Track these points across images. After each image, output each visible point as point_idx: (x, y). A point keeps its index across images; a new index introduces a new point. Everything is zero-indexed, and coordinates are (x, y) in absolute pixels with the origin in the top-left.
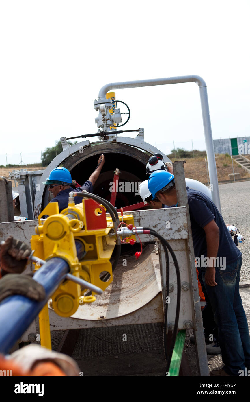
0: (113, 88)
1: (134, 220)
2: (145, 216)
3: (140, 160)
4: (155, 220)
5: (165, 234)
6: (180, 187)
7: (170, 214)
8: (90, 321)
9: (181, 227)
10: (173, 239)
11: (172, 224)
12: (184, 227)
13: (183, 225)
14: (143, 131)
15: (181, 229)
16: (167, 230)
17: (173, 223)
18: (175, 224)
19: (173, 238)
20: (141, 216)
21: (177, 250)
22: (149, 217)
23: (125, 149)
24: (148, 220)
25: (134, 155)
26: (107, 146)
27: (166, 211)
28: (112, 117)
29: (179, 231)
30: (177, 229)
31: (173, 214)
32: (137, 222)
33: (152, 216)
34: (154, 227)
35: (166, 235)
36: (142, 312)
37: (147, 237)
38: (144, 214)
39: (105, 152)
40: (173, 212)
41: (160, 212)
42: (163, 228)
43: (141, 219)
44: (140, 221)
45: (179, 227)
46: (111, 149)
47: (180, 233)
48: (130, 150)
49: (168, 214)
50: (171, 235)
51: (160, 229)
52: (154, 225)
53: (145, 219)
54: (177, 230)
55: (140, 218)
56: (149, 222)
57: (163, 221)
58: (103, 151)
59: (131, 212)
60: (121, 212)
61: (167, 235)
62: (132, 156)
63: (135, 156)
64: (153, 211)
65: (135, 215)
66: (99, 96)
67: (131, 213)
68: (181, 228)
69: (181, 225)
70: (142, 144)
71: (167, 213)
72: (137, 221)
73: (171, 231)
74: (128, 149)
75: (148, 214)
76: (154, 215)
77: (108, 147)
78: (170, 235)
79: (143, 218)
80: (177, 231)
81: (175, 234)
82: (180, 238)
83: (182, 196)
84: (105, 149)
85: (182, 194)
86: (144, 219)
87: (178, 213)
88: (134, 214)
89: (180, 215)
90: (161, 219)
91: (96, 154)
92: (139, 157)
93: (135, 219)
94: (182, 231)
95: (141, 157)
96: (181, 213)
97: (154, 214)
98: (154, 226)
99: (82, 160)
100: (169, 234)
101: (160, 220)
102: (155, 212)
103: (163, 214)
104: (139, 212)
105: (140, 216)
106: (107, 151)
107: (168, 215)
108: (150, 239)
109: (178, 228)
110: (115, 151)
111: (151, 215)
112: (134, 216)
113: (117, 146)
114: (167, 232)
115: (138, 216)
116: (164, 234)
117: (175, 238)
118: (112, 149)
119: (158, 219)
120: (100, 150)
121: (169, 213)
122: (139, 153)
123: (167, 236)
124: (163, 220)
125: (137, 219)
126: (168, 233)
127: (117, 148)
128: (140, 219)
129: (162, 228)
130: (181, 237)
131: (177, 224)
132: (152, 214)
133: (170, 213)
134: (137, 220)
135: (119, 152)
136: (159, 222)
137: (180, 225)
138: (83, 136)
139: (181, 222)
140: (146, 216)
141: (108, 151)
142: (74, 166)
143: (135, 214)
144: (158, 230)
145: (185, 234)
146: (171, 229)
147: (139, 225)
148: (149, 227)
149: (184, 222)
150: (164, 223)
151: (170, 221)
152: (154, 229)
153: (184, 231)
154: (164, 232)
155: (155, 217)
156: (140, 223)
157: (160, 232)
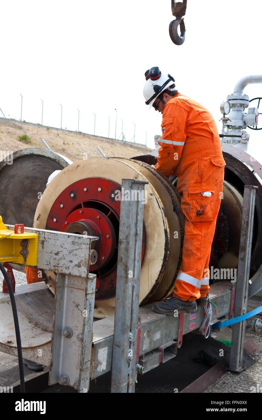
2: (49, 239)
4: (58, 246)
5: (65, 266)
7: (73, 243)
9: (82, 261)
10: (72, 274)
11: (73, 255)
12: (84, 263)
13: (83, 260)
15: (82, 265)
16: (67, 262)
17: (75, 254)
18: (76, 257)
19: (72, 272)
20: (46, 238)
21: (82, 289)
22: (53, 241)
24: (51, 245)
27: (69, 238)
29: (79, 266)
30: (77, 263)
31: (76, 244)
33: (55, 240)
34: (55, 254)
35: (65, 267)
37: (47, 265)
40: (76, 240)
41: (64, 238)
42: (64, 259)
43: (45, 241)
44: (43, 243)
47: (79, 269)
49: (71, 242)
50: (71, 268)
51: (61, 259)
52: (56, 252)
56: (52, 247)
57: (65, 250)
59: (37, 231)
61: (67, 267)
64: (57, 234)
65: (40, 235)
68: (81, 262)
69: (82, 259)
71: (70, 240)
72: (41, 243)
73: (71, 264)
75: (52, 237)
78: (69, 269)
79: (47, 241)
80: (77, 265)
81: (74, 269)
82: (78, 275)
83: (124, 224)
85: (123, 222)
87: (81, 244)
88: (39, 234)
89: (83, 246)
90: (64, 247)
93: (39, 239)
94: (82, 267)
96: (84, 244)
97: (57, 238)
98: (55, 253)
100: (68, 267)
102: (59, 237)
103: (66, 241)
104: (44, 233)
105: (44, 237)
107: (71, 243)
108: (50, 267)
109: (79, 263)
111: (55, 239)
112: (39, 236)
114: (67, 264)
115: (42, 237)
117: (74, 274)
119: (61, 246)
121: (72, 241)
123: (66, 268)
124: (65, 248)
128: (44, 241)
129: (63, 258)
130: (80, 275)
131: (79, 257)
132: (56, 238)
133: (73, 241)
134: (41, 242)
136: (61, 249)
137: (81, 259)
139: (82, 255)
140: (51, 239)
143: (41, 234)
144: (59, 259)
145: (84, 272)
146: (71, 261)
147: (42, 248)
148: (51, 253)
149: (85, 257)
150: (65, 252)
151: (72, 251)
152: (55, 256)
153: (84, 267)
154: (64, 263)
155: (59, 243)
156: (44, 246)
157: (60, 261)
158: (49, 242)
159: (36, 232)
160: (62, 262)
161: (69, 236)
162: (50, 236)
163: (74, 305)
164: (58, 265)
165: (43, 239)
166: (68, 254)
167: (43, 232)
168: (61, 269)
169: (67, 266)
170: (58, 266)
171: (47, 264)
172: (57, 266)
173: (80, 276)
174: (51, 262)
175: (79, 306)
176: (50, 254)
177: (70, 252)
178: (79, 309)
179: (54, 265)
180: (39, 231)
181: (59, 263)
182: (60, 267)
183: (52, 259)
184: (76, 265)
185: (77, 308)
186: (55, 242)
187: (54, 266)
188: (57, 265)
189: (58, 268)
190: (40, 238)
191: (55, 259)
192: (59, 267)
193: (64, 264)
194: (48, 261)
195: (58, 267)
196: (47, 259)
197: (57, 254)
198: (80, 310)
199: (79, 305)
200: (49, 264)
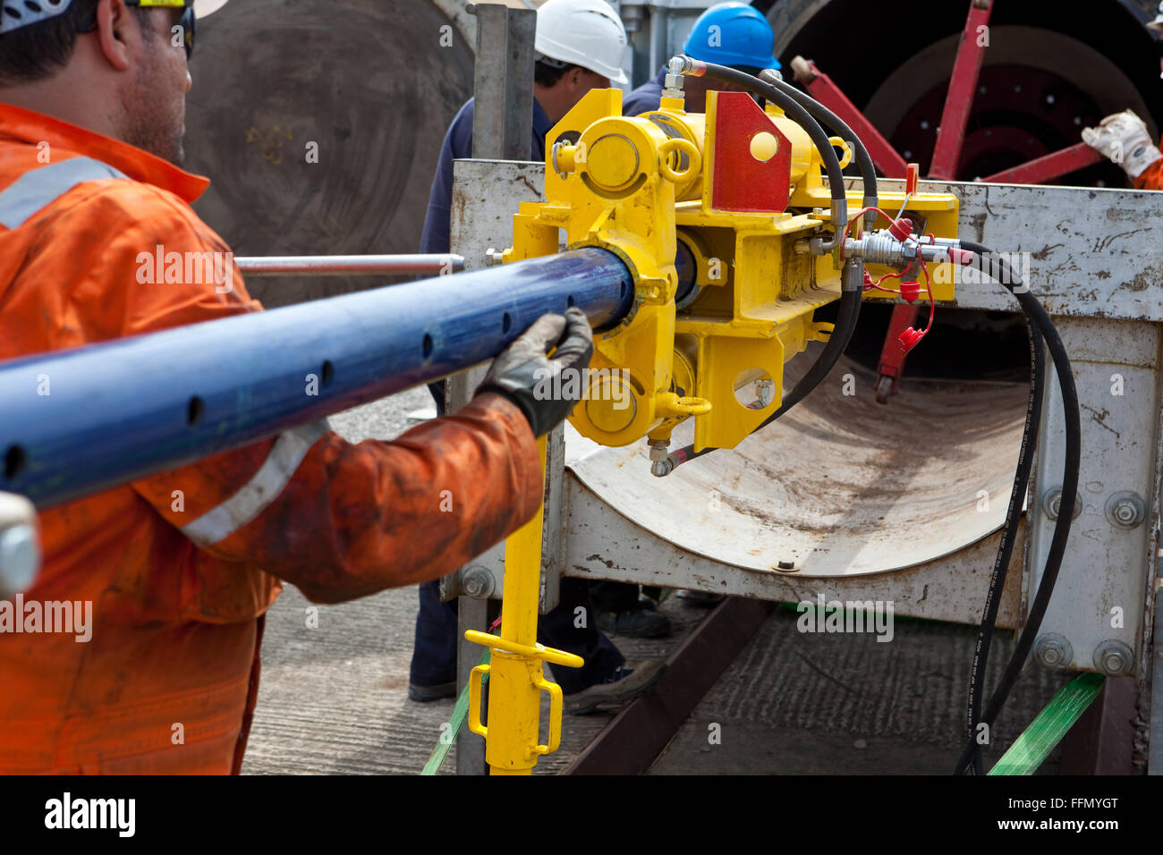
1: (961, 216)
2: (1005, 207)
4: (1046, 228)
5: (1077, 290)
7: (1113, 214)
8: (739, 572)
9: (1149, 271)
10: (1106, 315)
11: (1112, 253)
12: (1159, 275)
13: (1156, 266)
15: (1149, 281)
16: (1087, 277)
17: (1119, 250)
18: (1126, 257)
19: (1108, 309)
20: (992, 206)
22: (1025, 213)
24: (1018, 226)
27: (1094, 201)
29: (1137, 286)
30: (1128, 278)
31: (1125, 217)
32: (972, 228)
33: (1035, 211)
34: (1035, 256)
35: (1080, 295)
36: (941, 575)
37: (1001, 293)
38: (1005, 200)
40: (1124, 206)
41: (1071, 201)
42: (1074, 267)
43: (989, 216)
44: (982, 225)
45: (1141, 271)
47: (1139, 295)
49: (1103, 212)
50: (1102, 297)
51: (1059, 268)
52: (1038, 249)
53: (1004, 218)
54: (1127, 281)
55: (988, 213)
56: (1019, 235)
57: (1078, 238)
59: (953, 185)
60: (905, 180)
61: (1085, 295)
64: (1042, 191)
65: (966, 198)
67: (953, 189)
68: (1147, 274)
69: (1152, 262)
71: (1098, 206)
72: (970, 224)
73: (1101, 283)
75: (1021, 203)
76: (1046, 208)
78: (1095, 298)
79: (997, 215)
80: (1128, 285)
81: (1116, 298)
82: (1135, 315)
86: (1000, 217)
87: (1147, 216)
88: (963, 194)
89: (1154, 221)
90: (1072, 231)
93: (963, 212)
94: (1151, 289)
96: (1158, 214)
97: (1044, 204)
98: (1035, 252)
100: (1092, 293)
101: (1065, 230)
102: (1048, 199)
103: (1080, 211)
104: (985, 189)
105: (986, 203)
107: (1104, 215)
109: (1137, 276)
111: (1031, 207)
112: (962, 203)
114: (1084, 284)
115: (977, 205)
116: (1072, 291)
117: (1117, 314)
119: (1058, 227)
121: (1108, 207)
123: (1082, 297)
124: (1077, 234)
125: (972, 217)
126: (1090, 291)
128: (984, 217)
129: (1068, 265)
130: (1143, 313)
131: (1135, 258)
133: (1113, 209)
134: (972, 220)
136: (1058, 238)
137: (1147, 264)
139: (1150, 250)
140: (1013, 208)
143: (969, 195)
144: (1050, 269)
145: (1159, 304)
146: (1104, 275)
150: (1078, 245)
151: (1107, 242)
152: (1034, 263)
153: (1158, 288)
154: (1075, 280)
155: (1049, 218)
156: (984, 231)
157: (1057, 278)
158: (1008, 218)
159: (948, 188)
160: (1062, 281)
161: (1092, 194)
162: (1011, 199)
163: (1088, 414)
164: (1048, 289)
165: (981, 210)
166: (1089, 251)
167: (979, 186)
168: (1059, 301)
169: (1085, 289)
170: (1049, 293)
172: (1044, 295)
173: (1142, 318)
175: (1107, 416)
177: (1100, 244)
178: (1106, 427)
180: (960, 186)
181: (1051, 282)
182: (1058, 295)
184: (1123, 283)
185: (1100, 423)
186: (1033, 215)
188: (1043, 291)
189: (1049, 300)
190: (964, 207)
191: (1036, 272)
192: (1052, 295)
193: (1075, 285)
195: (1046, 296)
197: (1043, 254)
198: (1112, 430)
199: (1107, 412)
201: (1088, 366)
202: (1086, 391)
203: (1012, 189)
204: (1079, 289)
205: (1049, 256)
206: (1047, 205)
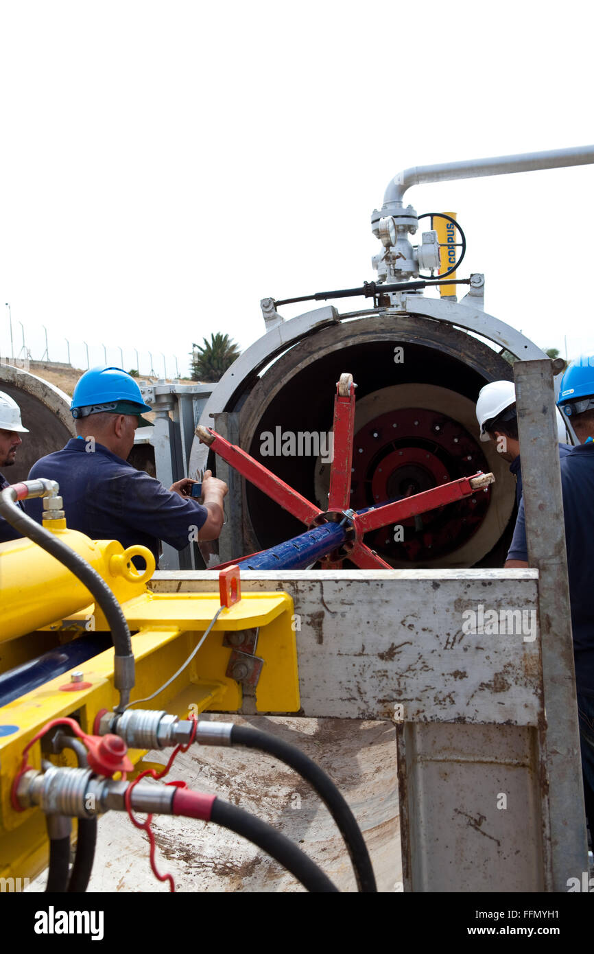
0: (422, 179)
2: (343, 603)
3: (469, 362)
4: (390, 625)
5: (432, 694)
6: (534, 471)
7: (461, 605)
9: (510, 669)
10: (467, 720)
11: (465, 650)
12: (521, 673)
13: (517, 662)
14: (481, 284)
15: (510, 680)
16: (442, 677)
17: (474, 647)
18: (482, 654)
19: (469, 713)
20: (328, 603)
22: (364, 610)
23: (430, 331)
24: (358, 624)
25: (452, 350)
26: (382, 323)
27: (439, 591)
28: (415, 254)
30: (488, 677)
32: (310, 628)
33: (375, 606)
34: (382, 656)
35: (435, 698)
37: (349, 700)
38: (341, 596)
39: (375, 339)
40: (473, 594)
41: (414, 592)
42: (426, 668)
43: (327, 614)
44: (320, 624)
45: (500, 669)
46: (391, 331)
47: (500, 696)
48: (444, 336)
49: (449, 604)
50: (461, 701)
51: (409, 669)
52: (384, 648)
53: (343, 615)
54: (486, 681)
55: (324, 609)
56: (362, 633)
57: (426, 634)
58: (369, 336)
59: (285, 581)
61: (441, 698)
62: (448, 352)
63: (455, 351)
64: (380, 583)
65: (300, 595)
66: (384, 201)
67: (285, 585)
68: (508, 672)
69: (511, 658)
70: (476, 317)
71: (444, 598)
72: (309, 624)
73: (458, 685)
74: (437, 333)
75: (359, 598)
76: (387, 602)
77: (383, 327)
78: (453, 702)
79: (334, 613)
80: (488, 686)
81: (476, 701)
82: (500, 719)
83: (542, 507)
84: (375, 332)
86: (339, 614)
88: (297, 591)
90: (418, 625)
91: (350, 344)
92: (469, 354)
93: (299, 611)
94: (515, 690)
95: (474, 356)
96: (511, 603)
97: (385, 598)
98: (381, 651)
99: (313, 360)
100: (449, 696)
101: (411, 626)
102: (389, 592)
103: (425, 603)
104: (318, 585)
105: (322, 600)
106: (379, 338)
107: (452, 608)
108: (363, 706)
109: (496, 674)
110: (402, 337)
111: (371, 602)
112: (296, 601)
113: (408, 324)
114: (439, 685)
115: (313, 602)
116: (427, 694)
117: (479, 719)
118: (394, 332)
119: (403, 623)
120: (362, 334)
121: (455, 598)
122: (469, 344)
123: (438, 702)
124: (424, 630)
125: (308, 615)
126: (446, 693)
127: (409, 328)
128: (321, 615)
129: (419, 666)
130: (508, 717)
131: (492, 655)
132: (376, 598)
133: (460, 600)
134: (309, 620)
135: (411, 341)
136: (403, 635)
137: (506, 661)
138: (319, 297)
140: (352, 604)
141: (383, 338)
142: (292, 376)
143: (302, 592)
144: (399, 671)
145: (526, 706)
146: (460, 675)
147: (315, 641)
148: (360, 655)
149: (524, 649)
150: (428, 643)
151: (458, 638)
152: (381, 665)
153: (523, 689)
154: (428, 682)
155: (391, 614)
156: (324, 631)
157: (409, 681)
158: (347, 615)
159: (280, 585)
160: (415, 684)
161: (436, 584)
162: (348, 594)
163: (463, 820)
164: (400, 693)
165: (317, 608)
166: (440, 649)
167: (312, 581)
169: (441, 692)
170: (402, 698)
171: (347, 696)
172: (396, 700)
173: (508, 723)
174: (366, 687)
175: (484, 823)
176: (359, 661)
177: (451, 640)
178: (485, 834)
179: (381, 697)
180: (293, 582)
181: (402, 685)
182: (412, 700)
183: (368, 675)
184: (482, 684)
185: (477, 829)
186: (374, 611)
187: (380, 701)
188: (395, 696)
190: (299, 605)
191: (384, 674)
192: (405, 700)
193: (428, 688)
194: (352, 685)
196: (344, 679)
197: (390, 654)
198: (491, 838)
199: (483, 818)
200: (356, 695)
201: (456, 766)
202: (458, 794)
203: (348, 583)
204: (434, 692)
205: (396, 657)
206: (388, 599)
